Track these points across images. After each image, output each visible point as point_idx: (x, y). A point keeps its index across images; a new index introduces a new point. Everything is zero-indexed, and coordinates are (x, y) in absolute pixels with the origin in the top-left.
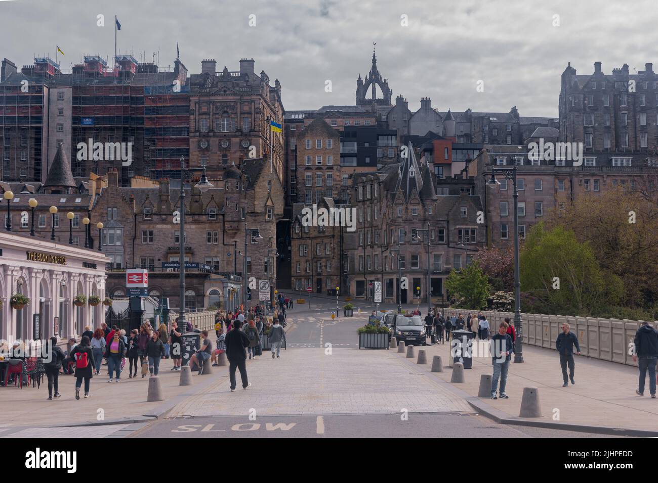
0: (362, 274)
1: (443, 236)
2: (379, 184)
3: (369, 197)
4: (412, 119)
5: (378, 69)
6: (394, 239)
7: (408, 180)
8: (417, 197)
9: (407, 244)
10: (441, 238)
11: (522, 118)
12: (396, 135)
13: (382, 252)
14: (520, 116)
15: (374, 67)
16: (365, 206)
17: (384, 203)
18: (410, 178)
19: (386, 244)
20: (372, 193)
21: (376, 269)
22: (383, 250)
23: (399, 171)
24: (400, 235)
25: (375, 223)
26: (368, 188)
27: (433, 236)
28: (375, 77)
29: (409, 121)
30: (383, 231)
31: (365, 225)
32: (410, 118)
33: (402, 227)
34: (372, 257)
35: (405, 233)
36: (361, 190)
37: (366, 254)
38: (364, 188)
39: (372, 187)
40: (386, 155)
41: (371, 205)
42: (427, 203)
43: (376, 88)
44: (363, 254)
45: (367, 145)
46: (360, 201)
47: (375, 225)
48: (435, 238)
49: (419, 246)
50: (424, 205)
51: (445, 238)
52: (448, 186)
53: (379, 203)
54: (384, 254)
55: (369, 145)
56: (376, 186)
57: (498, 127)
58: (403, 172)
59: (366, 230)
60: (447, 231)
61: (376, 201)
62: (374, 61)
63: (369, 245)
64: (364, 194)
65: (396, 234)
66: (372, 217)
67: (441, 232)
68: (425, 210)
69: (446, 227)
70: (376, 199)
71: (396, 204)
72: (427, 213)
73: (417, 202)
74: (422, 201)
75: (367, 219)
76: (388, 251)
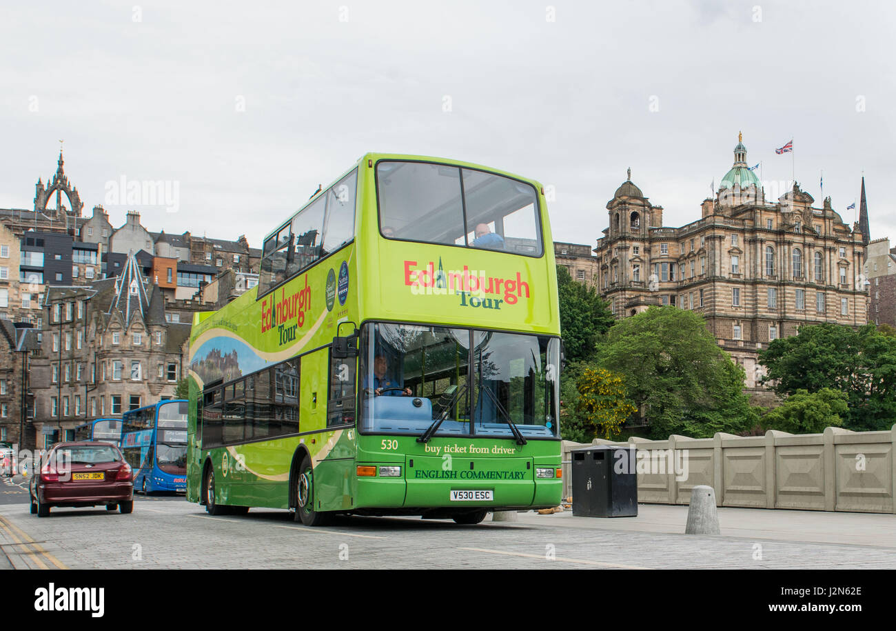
0: (56, 421)
1: (174, 374)
2: (86, 302)
3: (68, 318)
4: (115, 237)
5: (65, 174)
6: (106, 375)
7: (129, 298)
8: (141, 321)
9: (125, 381)
10: (172, 376)
11: (251, 249)
12: (96, 251)
13: (87, 392)
14: (250, 247)
15: (60, 171)
16: (63, 331)
17: (93, 327)
18: (131, 297)
19: (93, 381)
20: (74, 314)
21: (77, 414)
22: (89, 389)
23: (116, 286)
24: (114, 369)
25: (77, 354)
26: (68, 307)
27: (161, 373)
28: (60, 182)
29: (110, 238)
30: (89, 364)
31: (62, 356)
32: (112, 236)
33: (118, 359)
34: (72, 398)
35: (123, 368)
36: (56, 309)
37: (63, 394)
38: (61, 307)
39: (73, 305)
40: (82, 274)
41: (71, 329)
42: (155, 330)
43: (62, 196)
44: (57, 395)
45: (58, 257)
46: (55, 325)
47: (76, 357)
48: (164, 375)
49: (141, 384)
50: (149, 333)
51: (177, 376)
52: (179, 312)
53: (84, 328)
54: (90, 395)
55: (62, 258)
56: (80, 305)
57: (223, 257)
58: (121, 287)
59: (63, 362)
60: (179, 367)
61: (79, 325)
62: (61, 163)
63: (67, 383)
64: (62, 315)
65: (109, 369)
66: (73, 345)
67: (172, 368)
68: (152, 339)
69: (179, 362)
70: (80, 321)
71: (110, 329)
72: (153, 342)
73: (141, 327)
74: (147, 326)
75: (65, 348)
76: (96, 390)
